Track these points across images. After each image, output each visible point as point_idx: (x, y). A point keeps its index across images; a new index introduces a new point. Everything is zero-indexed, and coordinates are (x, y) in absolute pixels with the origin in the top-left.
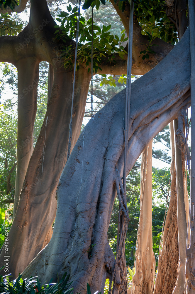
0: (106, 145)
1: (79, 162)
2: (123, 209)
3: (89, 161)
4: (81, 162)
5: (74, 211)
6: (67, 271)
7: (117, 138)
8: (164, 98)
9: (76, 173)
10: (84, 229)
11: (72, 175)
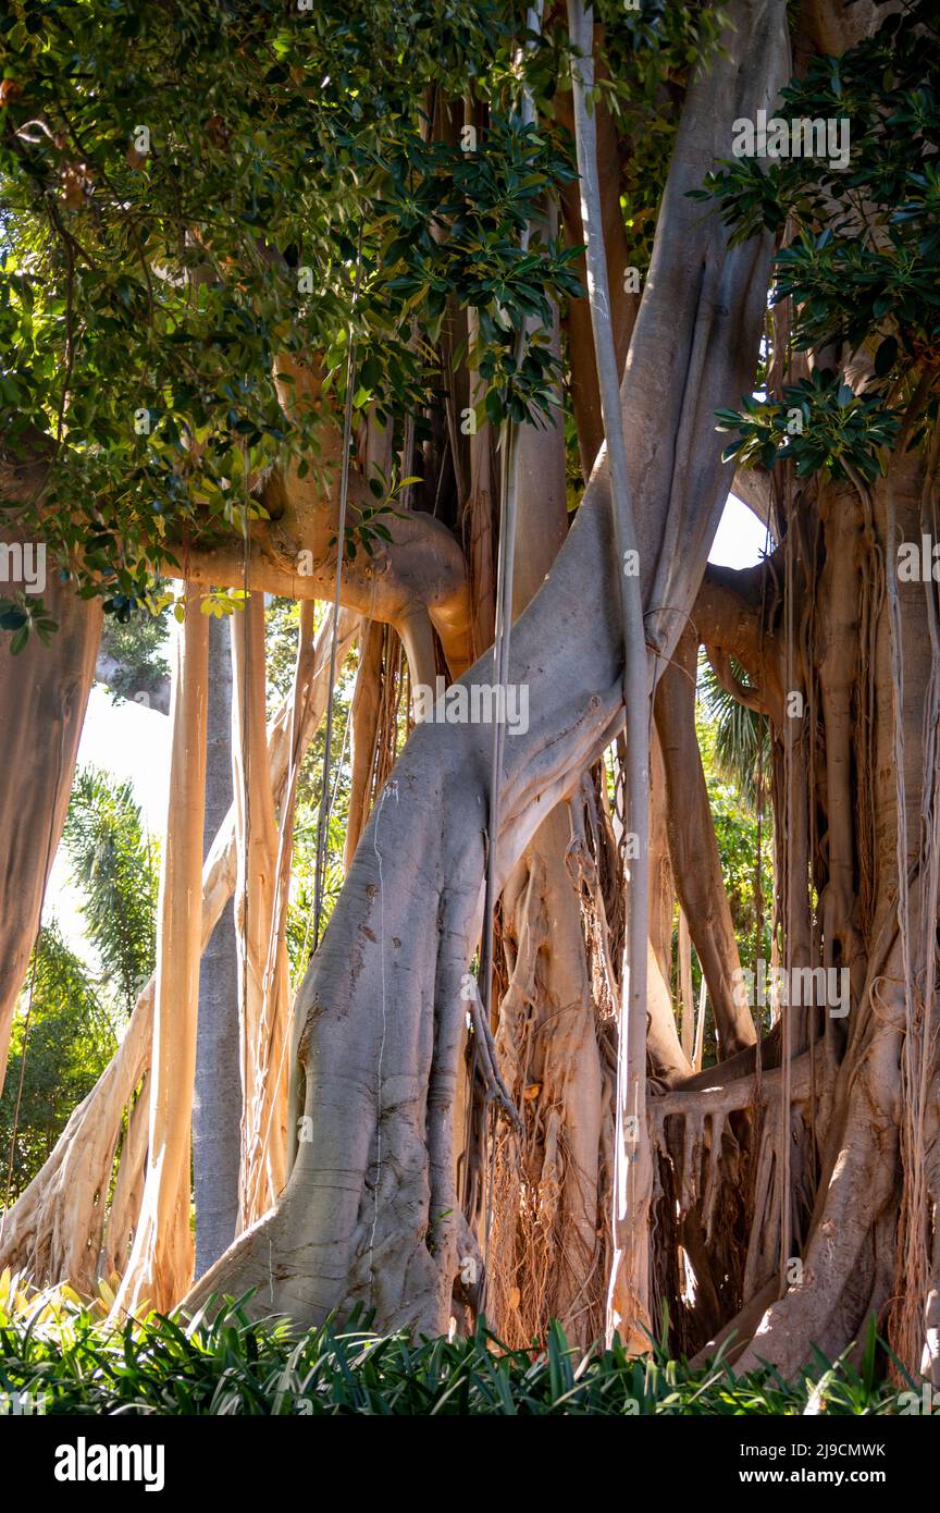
0: (440, 886)
1: (373, 939)
2: (499, 1097)
3: (400, 938)
4: (378, 938)
5: (375, 1101)
6: (366, 1298)
7: (468, 863)
8: (562, 735)
9: (364, 972)
10: (414, 1161)
11: (354, 980)
